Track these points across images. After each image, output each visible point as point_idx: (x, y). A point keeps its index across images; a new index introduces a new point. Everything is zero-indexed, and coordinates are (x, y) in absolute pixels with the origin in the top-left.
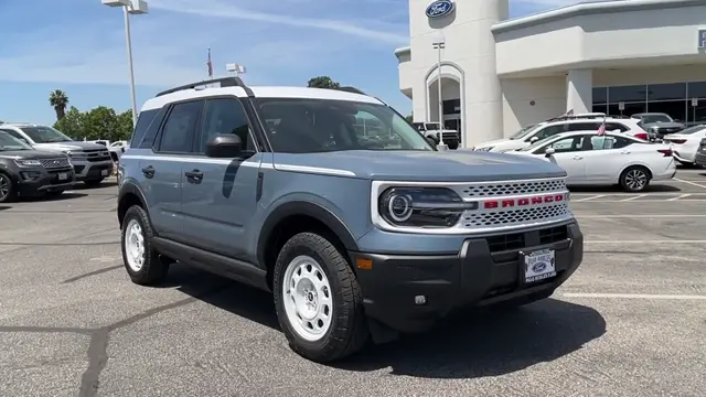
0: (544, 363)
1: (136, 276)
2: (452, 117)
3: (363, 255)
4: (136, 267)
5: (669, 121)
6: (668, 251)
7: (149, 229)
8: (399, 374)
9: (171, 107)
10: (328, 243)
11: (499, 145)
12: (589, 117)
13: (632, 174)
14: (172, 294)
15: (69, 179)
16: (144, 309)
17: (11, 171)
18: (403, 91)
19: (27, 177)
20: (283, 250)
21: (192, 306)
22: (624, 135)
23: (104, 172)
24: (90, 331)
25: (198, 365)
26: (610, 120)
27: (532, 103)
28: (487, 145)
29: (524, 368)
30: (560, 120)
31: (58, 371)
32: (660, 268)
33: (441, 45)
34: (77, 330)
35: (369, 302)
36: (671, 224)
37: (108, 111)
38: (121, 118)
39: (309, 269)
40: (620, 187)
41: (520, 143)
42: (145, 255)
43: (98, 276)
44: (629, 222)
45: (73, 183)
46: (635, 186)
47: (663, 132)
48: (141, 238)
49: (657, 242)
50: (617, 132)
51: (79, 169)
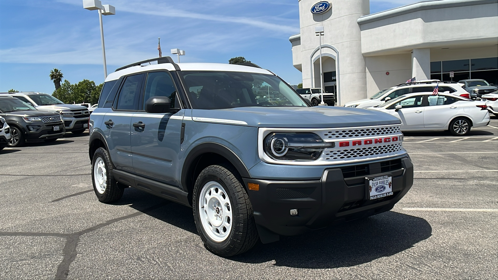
0: (385, 258)
1: (102, 197)
2: (330, 84)
3: (253, 180)
4: (101, 191)
5: (487, 85)
6: (481, 177)
7: (110, 164)
8: (280, 266)
9: (125, 79)
10: (229, 173)
11: (362, 103)
12: (427, 83)
13: (458, 123)
14: (126, 209)
15: (61, 130)
16: (105, 220)
17: (21, 125)
18: (295, 66)
19: (32, 129)
20: (199, 178)
21: (138, 218)
22: (452, 95)
23: (85, 125)
24: (66, 235)
25: (139, 259)
26: (442, 84)
27: (388, 73)
28: (354, 104)
29: (370, 261)
30: (406, 85)
31: (42, 263)
32: (475, 190)
33: (321, 33)
34: (58, 235)
35: (257, 214)
36: (485, 158)
37: (90, 83)
38: (99, 88)
39: (217, 191)
40: (450, 132)
41: (377, 101)
42: (107, 182)
43: (75, 197)
44: (455, 157)
45: (63, 133)
46: (460, 132)
47: (482, 92)
48: (104, 170)
49: (473, 171)
50: (447, 93)
51: (67, 123)
